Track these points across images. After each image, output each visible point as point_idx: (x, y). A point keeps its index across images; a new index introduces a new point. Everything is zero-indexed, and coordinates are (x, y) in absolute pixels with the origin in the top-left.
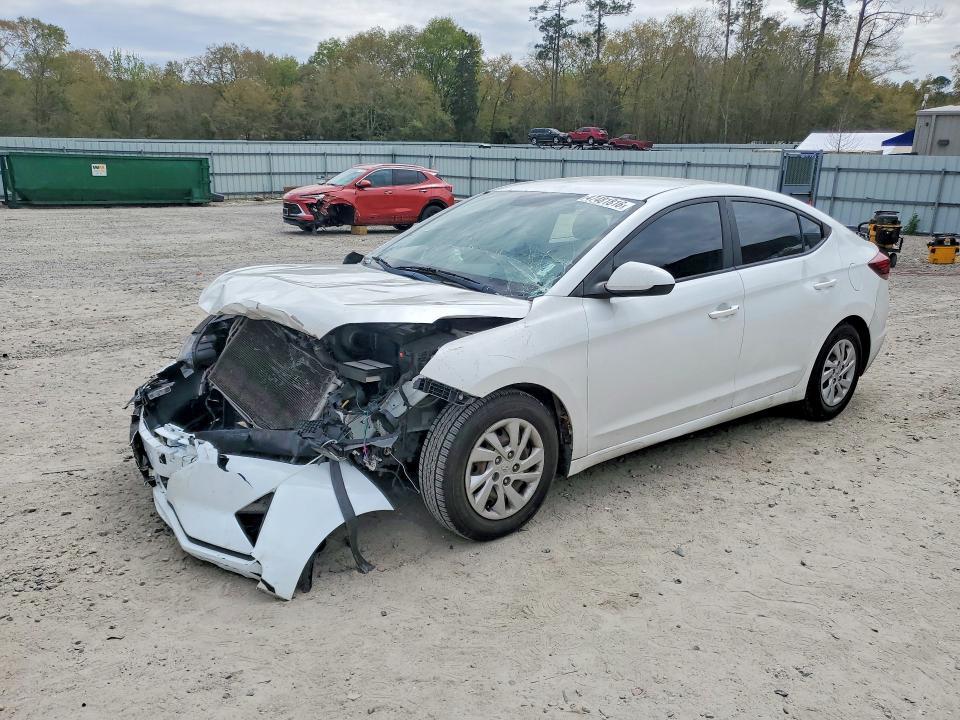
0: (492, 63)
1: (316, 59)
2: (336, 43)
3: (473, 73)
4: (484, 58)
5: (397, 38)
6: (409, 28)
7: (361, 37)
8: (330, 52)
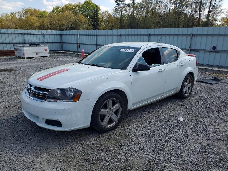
0: (103, 13)
1: (53, 12)
2: (58, 8)
3: (97, 16)
4: (100, 12)
5: (76, 6)
6: (79, 3)
7: (65, 6)
8: (56, 10)
